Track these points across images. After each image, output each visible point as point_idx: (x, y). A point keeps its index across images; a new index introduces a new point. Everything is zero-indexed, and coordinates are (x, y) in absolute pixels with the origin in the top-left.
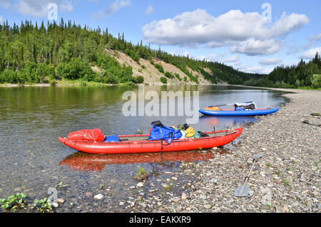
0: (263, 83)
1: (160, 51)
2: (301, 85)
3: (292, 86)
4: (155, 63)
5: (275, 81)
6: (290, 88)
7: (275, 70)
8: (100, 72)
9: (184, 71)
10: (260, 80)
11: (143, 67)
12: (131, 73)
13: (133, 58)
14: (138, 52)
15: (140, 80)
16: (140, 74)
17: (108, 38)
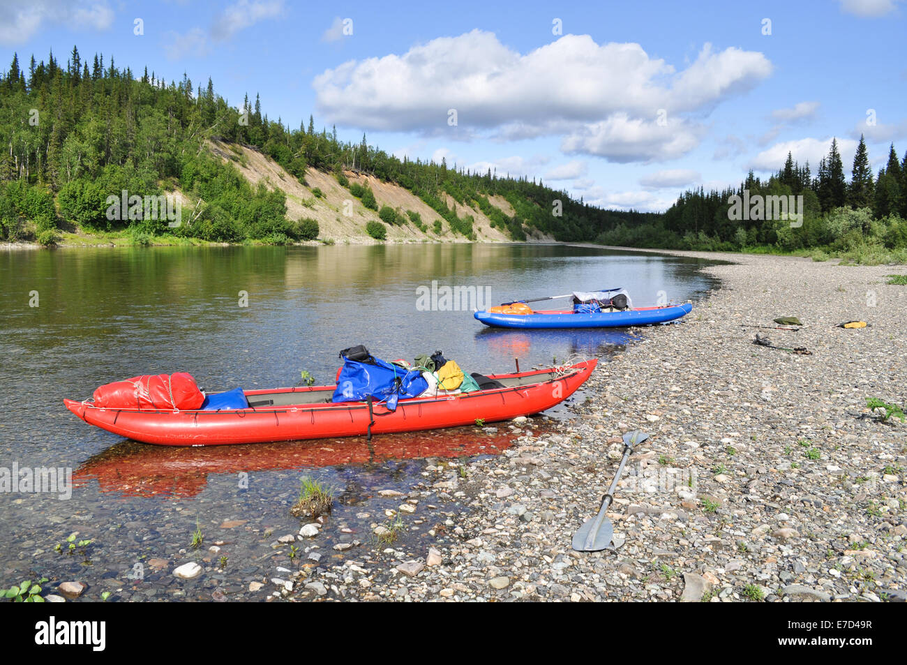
0: (649, 236)
1: (364, 148)
2: (748, 244)
3: (727, 244)
4: (351, 181)
5: (681, 233)
6: (721, 250)
7: (681, 202)
8: (192, 207)
9: (431, 205)
10: (642, 228)
11: (318, 194)
12: (283, 212)
13: (286, 168)
14: (302, 150)
15: (310, 230)
16: (307, 214)
17: (212, 110)
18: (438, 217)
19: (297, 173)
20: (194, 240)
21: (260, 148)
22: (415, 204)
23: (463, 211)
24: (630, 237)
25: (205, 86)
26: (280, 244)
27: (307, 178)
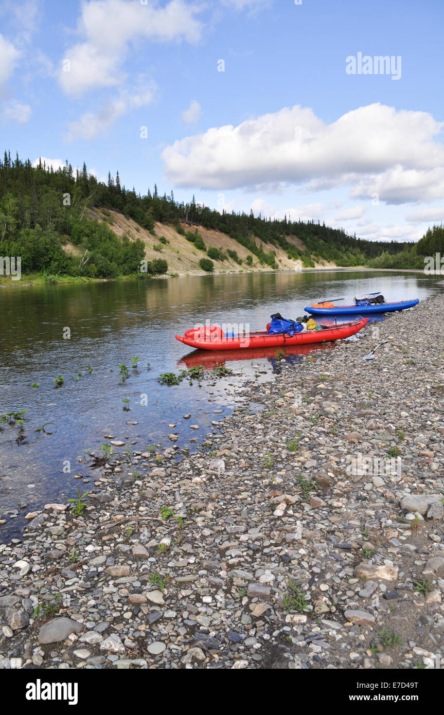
0: (406, 260)
1: (193, 206)
4: (186, 231)
8: (81, 255)
9: (245, 245)
10: (400, 254)
11: (163, 241)
12: (143, 255)
13: (140, 224)
14: (151, 210)
15: (161, 267)
16: (158, 256)
17: (87, 185)
18: (250, 253)
19: (149, 227)
20: (84, 278)
21: (121, 211)
22: (233, 245)
23: (268, 248)
24: (392, 262)
25: (81, 169)
26: (142, 277)
27: (155, 229)
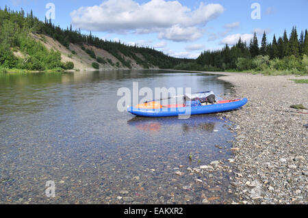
0: (192, 66)
1: (91, 36)
2: (227, 68)
3: (219, 69)
4: (86, 48)
5: (203, 65)
6: (218, 71)
7: (202, 54)
8: (24, 57)
9: (116, 57)
10: (189, 64)
11: (74, 52)
12: (60, 59)
13: (62, 43)
14: (68, 37)
15: (71, 66)
16: (70, 60)
17: (33, 21)
18: (118, 61)
19: (66, 45)
20: (25, 70)
21: (51, 36)
22: (110, 57)
23: (127, 59)
24: (185, 67)
25: (29, 13)
26: (59, 71)
27: (70, 46)
